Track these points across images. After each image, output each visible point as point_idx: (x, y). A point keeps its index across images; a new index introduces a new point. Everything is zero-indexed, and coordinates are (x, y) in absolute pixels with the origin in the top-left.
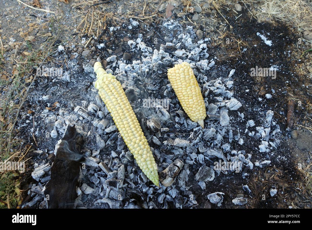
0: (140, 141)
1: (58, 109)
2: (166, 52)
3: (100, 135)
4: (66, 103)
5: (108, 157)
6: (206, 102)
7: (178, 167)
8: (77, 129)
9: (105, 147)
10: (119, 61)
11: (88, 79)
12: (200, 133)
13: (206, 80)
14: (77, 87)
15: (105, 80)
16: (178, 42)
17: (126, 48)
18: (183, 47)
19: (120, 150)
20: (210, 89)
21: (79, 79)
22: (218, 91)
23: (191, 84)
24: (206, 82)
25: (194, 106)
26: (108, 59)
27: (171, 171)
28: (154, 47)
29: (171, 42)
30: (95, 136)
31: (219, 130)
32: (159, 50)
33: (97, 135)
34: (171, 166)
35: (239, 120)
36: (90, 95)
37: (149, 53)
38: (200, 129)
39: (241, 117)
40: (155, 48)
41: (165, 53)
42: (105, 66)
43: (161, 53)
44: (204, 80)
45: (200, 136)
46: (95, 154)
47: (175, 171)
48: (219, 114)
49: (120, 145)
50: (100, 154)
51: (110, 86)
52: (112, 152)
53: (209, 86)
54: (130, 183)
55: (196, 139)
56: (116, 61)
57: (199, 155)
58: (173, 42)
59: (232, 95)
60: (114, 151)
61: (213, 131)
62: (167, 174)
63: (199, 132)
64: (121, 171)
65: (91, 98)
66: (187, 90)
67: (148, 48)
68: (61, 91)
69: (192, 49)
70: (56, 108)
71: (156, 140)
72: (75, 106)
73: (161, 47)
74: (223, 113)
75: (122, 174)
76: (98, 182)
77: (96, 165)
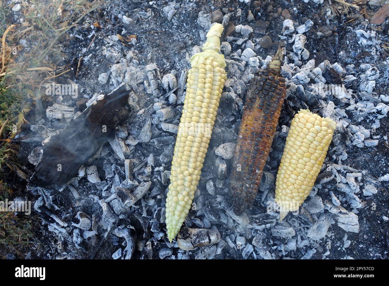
0: (190, 175)
1: (129, 47)
2: (324, 75)
3: (152, 124)
4: (145, 45)
5: (143, 158)
6: (314, 190)
7: (210, 240)
8: (130, 98)
9: (148, 142)
10: (250, 41)
11: (193, 35)
12: (272, 222)
13: (343, 160)
14: (172, 35)
15: (208, 61)
16: (353, 72)
17: (276, 26)
18: (354, 87)
19: (162, 161)
20: (335, 176)
21: (183, 25)
22: (344, 188)
23: (313, 157)
24: (340, 161)
26: (239, 27)
27: (197, 238)
28: (315, 54)
29: (345, 65)
30: (145, 120)
31: (299, 237)
32: (316, 65)
33: (149, 123)
34: (203, 232)
35: (338, 245)
36: (180, 60)
37: (300, 58)
38: (276, 217)
39: (343, 244)
40: (315, 56)
41: (321, 76)
42: (228, 33)
43: (316, 73)
44: (340, 157)
45: (268, 226)
46: (129, 142)
47: (203, 242)
48: (318, 218)
49: (166, 156)
50: (136, 146)
51: (209, 75)
52: (151, 155)
53: (339, 171)
54: (144, 208)
55: (260, 225)
56: (246, 39)
57: (248, 244)
58: (347, 68)
59: (358, 207)
60: (154, 155)
61: (290, 233)
62: (192, 236)
63: (271, 220)
64: (143, 188)
65: (178, 64)
67: (305, 50)
68: (150, 25)
69: (364, 98)
70: (129, 43)
71: (210, 187)
72: (152, 60)
73: (322, 64)
74: (324, 222)
75: (142, 191)
76: (110, 176)
77: (122, 157)
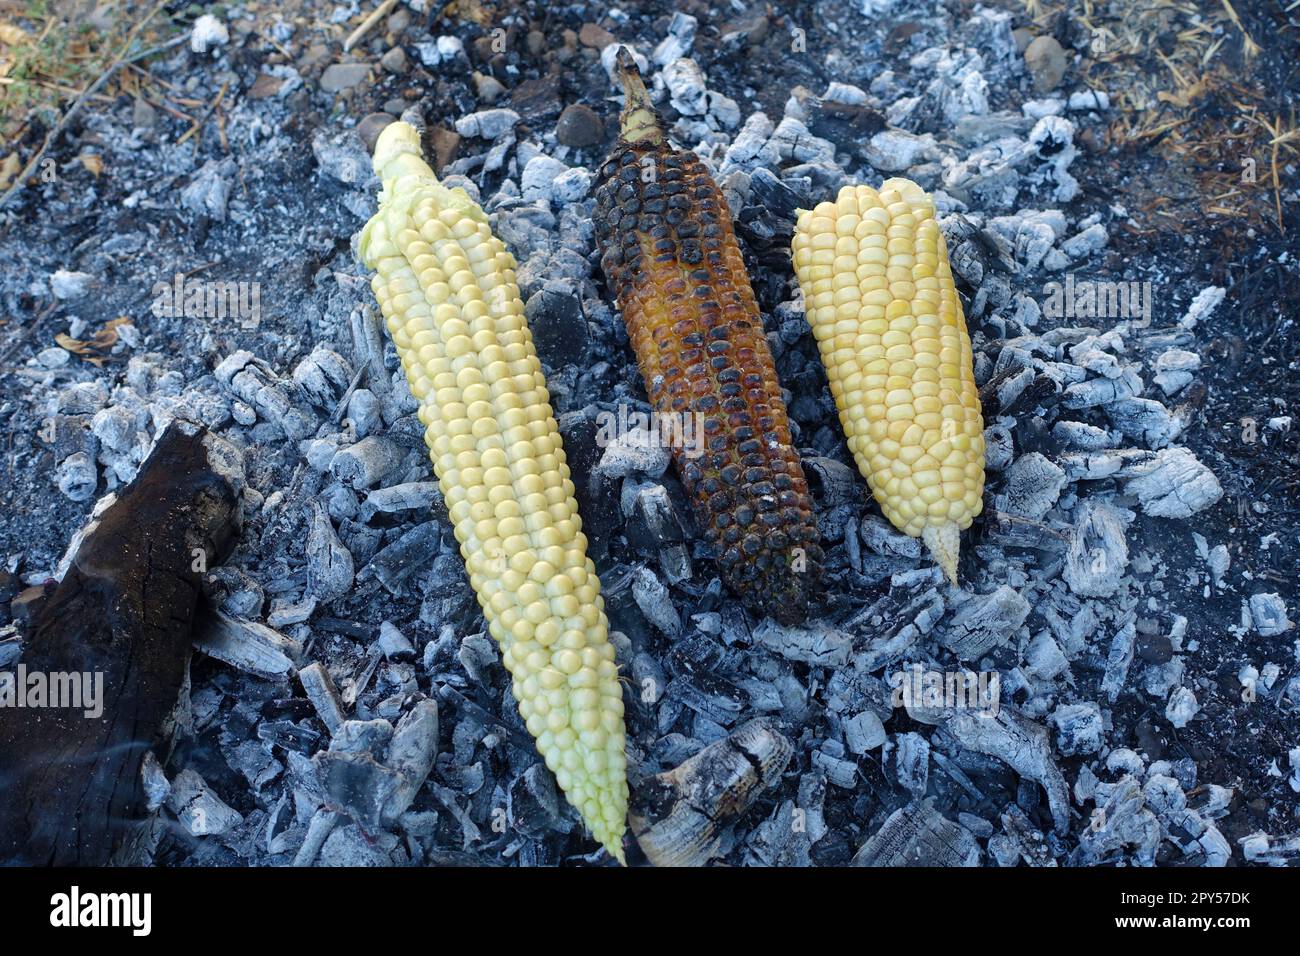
0: (558, 568)
1: (123, 359)
2: (815, 131)
3: (336, 524)
4: (175, 329)
5: (358, 649)
6: (998, 437)
7: (753, 759)
8: (212, 455)
9: (352, 591)
10: (526, 144)
11: (330, 223)
12: (927, 604)
13: (1033, 322)
14: (255, 258)
16: (902, 91)
17: (584, 81)
18: (930, 122)
19: (433, 621)
20: (1039, 371)
21: (277, 214)
22: (1091, 393)
23: (917, 306)
24: (1025, 330)
25: (912, 432)
26: (466, 124)
27: (706, 779)
28: (752, 99)
29: (865, 84)
30: (302, 522)
31: (1052, 616)
32: (776, 114)
33: (320, 516)
34: (714, 753)
35: (1195, 581)
36: (324, 308)
37: (715, 126)
38: (929, 581)
39: (1209, 570)
40: (758, 105)
41: (808, 138)
42: (442, 159)
43: (788, 134)
44: (1018, 319)
45: (923, 618)
46: (282, 614)
47: (733, 779)
48: (1071, 521)
49: (439, 594)
50: (312, 621)
51: (447, 248)
52: (386, 627)
53: (1037, 354)
54: (458, 813)
55: (895, 633)
56: (509, 140)
57: (901, 738)
58: (874, 88)
59: (1175, 431)
60: (397, 624)
61: (1006, 611)
62: (683, 790)
63: (922, 599)
64: (413, 725)
65: (322, 324)
66: (887, 338)
67: (716, 96)
68: (159, 265)
69: (979, 137)
70: (115, 350)
71: (649, 591)
72: (223, 352)
73: (791, 104)
74: (1096, 514)
75: (416, 744)
76: (270, 775)
77: (280, 664)
